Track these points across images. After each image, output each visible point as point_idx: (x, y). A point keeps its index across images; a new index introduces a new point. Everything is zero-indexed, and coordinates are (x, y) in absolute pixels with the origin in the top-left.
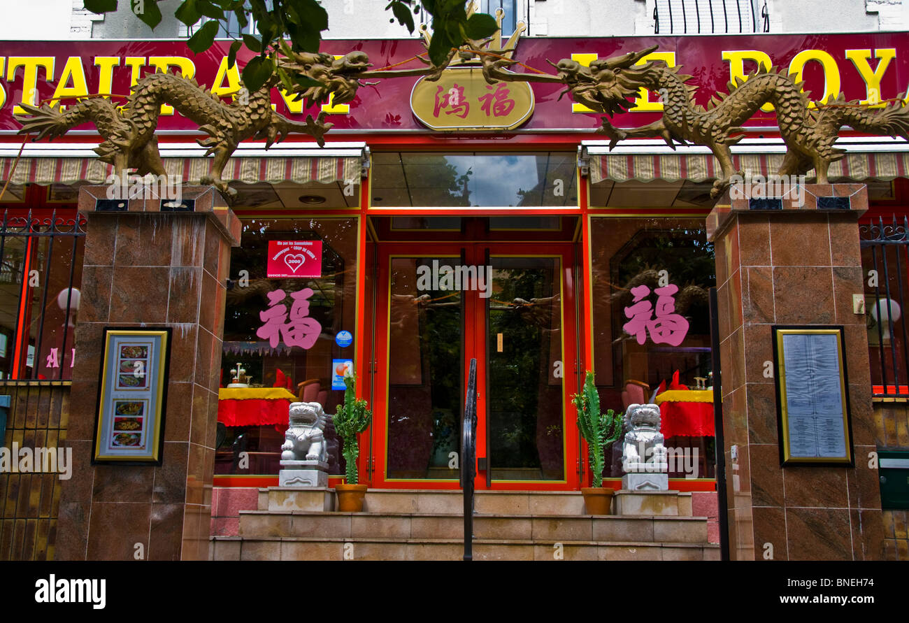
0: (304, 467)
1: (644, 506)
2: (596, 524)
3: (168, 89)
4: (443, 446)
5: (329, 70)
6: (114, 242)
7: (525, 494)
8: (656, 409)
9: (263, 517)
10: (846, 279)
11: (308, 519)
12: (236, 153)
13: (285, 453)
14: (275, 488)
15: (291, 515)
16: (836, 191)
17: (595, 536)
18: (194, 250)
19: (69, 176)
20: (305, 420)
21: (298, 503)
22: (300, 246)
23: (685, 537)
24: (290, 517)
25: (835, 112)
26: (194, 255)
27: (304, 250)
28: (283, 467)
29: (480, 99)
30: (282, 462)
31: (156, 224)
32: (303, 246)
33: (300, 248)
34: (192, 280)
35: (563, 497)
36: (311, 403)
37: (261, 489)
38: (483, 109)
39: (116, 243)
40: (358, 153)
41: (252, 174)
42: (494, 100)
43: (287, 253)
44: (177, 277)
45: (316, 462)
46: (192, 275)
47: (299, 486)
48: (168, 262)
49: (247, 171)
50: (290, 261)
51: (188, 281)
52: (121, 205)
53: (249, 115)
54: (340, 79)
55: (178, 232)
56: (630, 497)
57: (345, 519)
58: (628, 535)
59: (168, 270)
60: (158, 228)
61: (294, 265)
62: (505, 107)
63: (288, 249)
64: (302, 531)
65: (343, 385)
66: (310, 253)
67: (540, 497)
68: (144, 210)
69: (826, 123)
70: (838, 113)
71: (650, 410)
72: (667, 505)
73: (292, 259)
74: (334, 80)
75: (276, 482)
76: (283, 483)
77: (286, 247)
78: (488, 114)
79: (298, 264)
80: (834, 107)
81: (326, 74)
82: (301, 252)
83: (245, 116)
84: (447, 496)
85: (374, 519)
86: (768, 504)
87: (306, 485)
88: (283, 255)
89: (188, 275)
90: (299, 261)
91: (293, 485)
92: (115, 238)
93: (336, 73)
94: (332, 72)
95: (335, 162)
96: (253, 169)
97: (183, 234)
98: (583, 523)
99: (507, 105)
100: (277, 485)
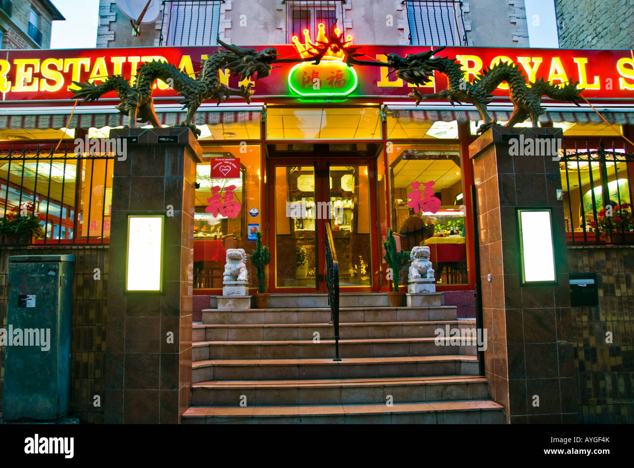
0: (236, 285)
1: (423, 301)
2: (398, 312)
3: (159, 71)
4: (300, 265)
5: (255, 58)
6: (130, 162)
7: (356, 296)
8: (428, 249)
9: (215, 313)
10: (553, 181)
11: (241, 314)
12: (199, 109)
13: (225, 278)
14: (221, 297)
15: (231, 312)
16: (547, 131)
17: (398, 319)
18: (178, 166)
19: (99, 124)
20: (235, 259)
21: (234, 305)
22: (228, 161)
23: (445, 317)
24: (231, 314)
25: (540, 87)
26: (178, 169)
27: (230, 163)
28: (224, 285)
29: (328, 79)
30: (224, 283)
31: (155, 150)
32: (229, 161)
33: (228, 162)
34: (178, 184)
35: (377, 296)
36: (238, 249)
37: (211, 296)
38: (329, 84)
39: (132, 163)
40: (261, 108)
41: (201, 121)
42: (335, 79)
43: (221, 165)
44: (169, 182)
45: (243, 282)
46: (178, 181)
47: (235, 295)
48: (163, 174)
49: (198, 119)
50: (223, 170)
51: (176, 185)
52: (134, 140)
53: (207, 85)
54: (260, 64)
55: (169, 155)
56: (416, 296)
57: (261, 313)
58: (416, 318)
59: (163, 178)
60: (156, 153)
61: (225, 172)
62: (341, 83)
63: (221, 163)
64: (237, 320)
65: (255, 238)
66: (233, 165)
67: (365, 297)
68: (148, 143)
69: (535, 93)
70: (541, 88)
71: (425, 250)
72: (435, 301)
73: (224, 168)
74: (258, 64)
75: (221, 293)
76: (224, 293)
77: (220, 162)
78: (332, 86)
79: (227, 171)
80: (539, 85)
81: (253, 61)
82: (228, 164)
83: (205, 86)
84: (314, 298)
85: (277, 313)
86: (514, 308)
87: (238, 295)
88: (219, 166)
89: (175, 181)
90: (228, 170)
91: (231, 295)
92: (131, 160)
93: (258, 60)
94: (257, 59)
95: (247, 114)
96: (201, 118)
97: (171, 156)
98: (392, 312)
99: (342, 82)
100: (222, 295)
